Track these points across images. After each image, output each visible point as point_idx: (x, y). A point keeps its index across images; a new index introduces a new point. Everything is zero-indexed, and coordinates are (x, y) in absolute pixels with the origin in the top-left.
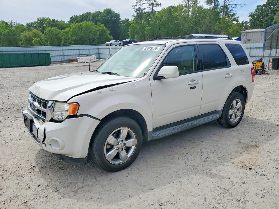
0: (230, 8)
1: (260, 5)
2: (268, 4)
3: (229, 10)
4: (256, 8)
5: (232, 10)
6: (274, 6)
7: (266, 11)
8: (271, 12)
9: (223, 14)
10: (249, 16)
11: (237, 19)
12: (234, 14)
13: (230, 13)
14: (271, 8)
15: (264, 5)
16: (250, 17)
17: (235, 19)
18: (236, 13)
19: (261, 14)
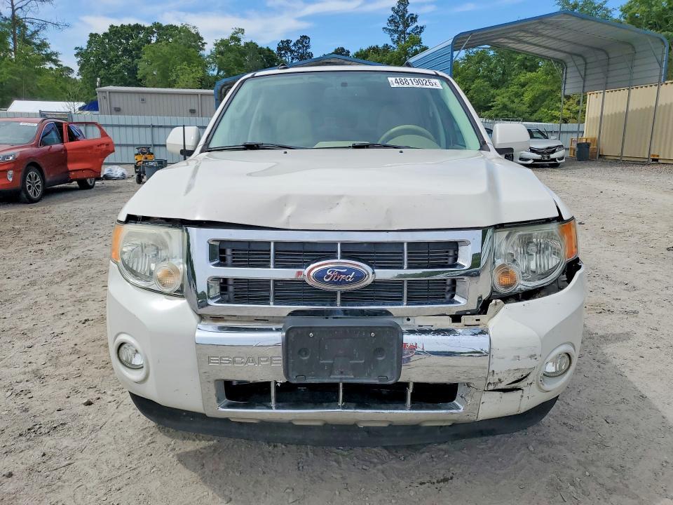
0: (31, 28)
1: (96, 34)
2: (115, 35)
3: (29, 32)
4: (88, 39)
5: (36, 32)
6: (127, 39)
7: (111, 49)
8: (123, 51)
9: (14, 39)
10: (77, 55)
11: (54, 57)
12: (44, 45)
13: (35, 41)
14: (121, 43)
15: (105, 34)
16: (79, 59)
17: (49, 58)
18: (47, 41)
19: (104, 55)
